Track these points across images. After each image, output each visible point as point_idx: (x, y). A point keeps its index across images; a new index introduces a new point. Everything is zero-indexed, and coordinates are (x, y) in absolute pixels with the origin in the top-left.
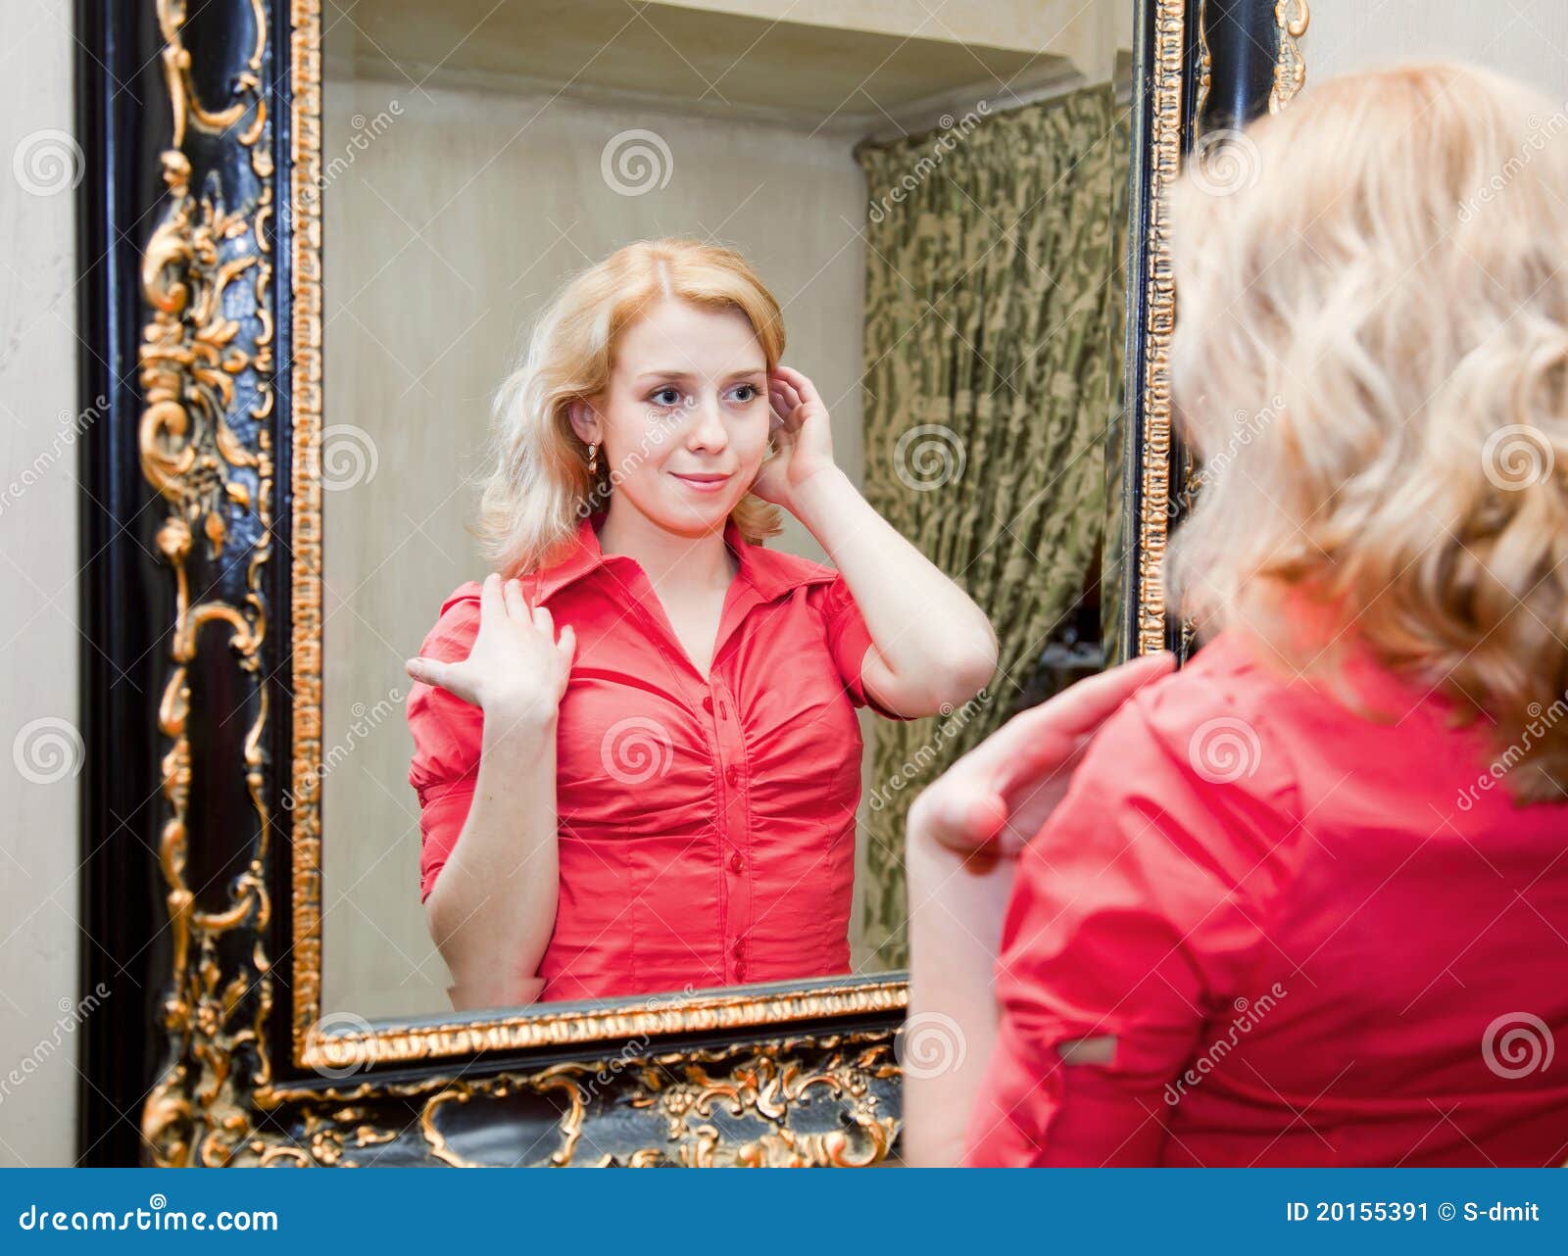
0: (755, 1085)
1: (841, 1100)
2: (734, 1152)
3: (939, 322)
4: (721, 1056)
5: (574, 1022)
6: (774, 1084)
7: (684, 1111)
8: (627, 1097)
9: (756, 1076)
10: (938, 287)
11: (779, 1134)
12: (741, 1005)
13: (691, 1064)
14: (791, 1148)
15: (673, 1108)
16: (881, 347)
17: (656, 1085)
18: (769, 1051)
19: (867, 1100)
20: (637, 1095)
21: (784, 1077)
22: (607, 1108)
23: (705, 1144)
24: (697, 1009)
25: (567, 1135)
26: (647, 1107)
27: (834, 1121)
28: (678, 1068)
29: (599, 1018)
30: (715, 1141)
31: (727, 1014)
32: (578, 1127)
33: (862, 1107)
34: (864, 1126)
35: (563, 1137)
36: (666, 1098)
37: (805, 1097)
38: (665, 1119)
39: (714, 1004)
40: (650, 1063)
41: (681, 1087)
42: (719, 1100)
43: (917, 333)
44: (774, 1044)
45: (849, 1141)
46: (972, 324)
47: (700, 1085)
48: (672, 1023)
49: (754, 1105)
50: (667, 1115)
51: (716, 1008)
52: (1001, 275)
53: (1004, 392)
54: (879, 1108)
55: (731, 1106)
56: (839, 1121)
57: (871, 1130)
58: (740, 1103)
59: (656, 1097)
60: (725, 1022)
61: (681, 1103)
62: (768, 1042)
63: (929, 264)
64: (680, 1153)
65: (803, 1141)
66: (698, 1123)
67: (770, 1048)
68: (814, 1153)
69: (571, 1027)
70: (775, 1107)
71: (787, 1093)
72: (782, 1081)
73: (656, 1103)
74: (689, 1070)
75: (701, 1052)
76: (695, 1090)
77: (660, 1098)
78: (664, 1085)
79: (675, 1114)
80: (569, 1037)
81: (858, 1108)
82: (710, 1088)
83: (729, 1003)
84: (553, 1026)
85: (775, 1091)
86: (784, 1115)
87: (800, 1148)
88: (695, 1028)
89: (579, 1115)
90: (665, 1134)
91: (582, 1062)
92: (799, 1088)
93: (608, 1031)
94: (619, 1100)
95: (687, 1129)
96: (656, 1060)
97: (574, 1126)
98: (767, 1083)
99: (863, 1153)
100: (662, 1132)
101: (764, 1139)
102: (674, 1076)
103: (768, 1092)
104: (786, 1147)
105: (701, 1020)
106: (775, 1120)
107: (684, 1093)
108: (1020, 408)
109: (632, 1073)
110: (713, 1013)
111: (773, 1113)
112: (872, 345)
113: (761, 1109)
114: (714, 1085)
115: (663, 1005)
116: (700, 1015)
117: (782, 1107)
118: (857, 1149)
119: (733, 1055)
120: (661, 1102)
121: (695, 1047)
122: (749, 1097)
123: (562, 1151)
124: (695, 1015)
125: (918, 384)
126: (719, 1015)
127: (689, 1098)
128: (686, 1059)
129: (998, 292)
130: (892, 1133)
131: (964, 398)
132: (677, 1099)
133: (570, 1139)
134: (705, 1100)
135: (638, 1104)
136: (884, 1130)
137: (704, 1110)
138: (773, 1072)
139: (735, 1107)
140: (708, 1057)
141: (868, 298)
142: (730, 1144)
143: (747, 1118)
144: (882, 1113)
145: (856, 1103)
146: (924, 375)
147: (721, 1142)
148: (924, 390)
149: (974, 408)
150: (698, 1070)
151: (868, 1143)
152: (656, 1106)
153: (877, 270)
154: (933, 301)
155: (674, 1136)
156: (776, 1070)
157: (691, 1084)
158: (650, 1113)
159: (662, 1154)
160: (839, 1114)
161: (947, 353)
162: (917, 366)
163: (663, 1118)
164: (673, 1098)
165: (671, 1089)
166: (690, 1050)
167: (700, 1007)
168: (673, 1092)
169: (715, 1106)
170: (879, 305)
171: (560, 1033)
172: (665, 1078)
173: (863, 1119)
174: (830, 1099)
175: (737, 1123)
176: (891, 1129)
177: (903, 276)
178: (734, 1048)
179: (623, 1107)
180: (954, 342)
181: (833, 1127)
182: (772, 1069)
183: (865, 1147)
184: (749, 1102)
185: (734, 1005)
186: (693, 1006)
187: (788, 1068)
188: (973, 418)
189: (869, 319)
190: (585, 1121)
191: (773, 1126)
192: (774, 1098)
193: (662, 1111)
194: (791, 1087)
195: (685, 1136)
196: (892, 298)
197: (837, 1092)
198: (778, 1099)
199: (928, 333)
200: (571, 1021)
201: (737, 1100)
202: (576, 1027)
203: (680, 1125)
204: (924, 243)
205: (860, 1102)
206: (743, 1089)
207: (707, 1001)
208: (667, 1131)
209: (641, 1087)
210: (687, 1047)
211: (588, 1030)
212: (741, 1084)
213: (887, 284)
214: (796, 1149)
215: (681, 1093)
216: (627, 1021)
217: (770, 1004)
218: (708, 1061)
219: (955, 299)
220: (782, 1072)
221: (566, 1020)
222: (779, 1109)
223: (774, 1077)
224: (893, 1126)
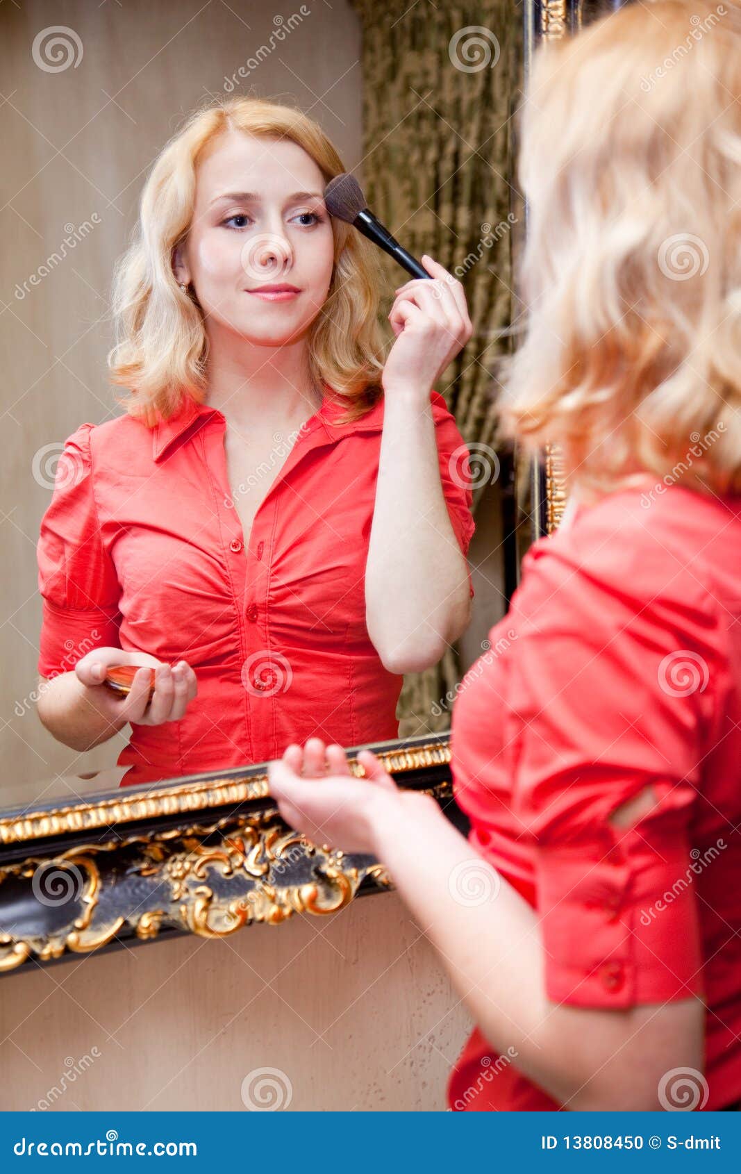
0: (242, 849)
1: (314, 857)
2: (226, 907)
3: (423, 145)
4: (212, 829)
5: (87, 812)
6: (258, 848)
7: (184, 877)
8: (136, 868)
9: (242, 843)
10: (421, 115)
11: (262, 890)
12: (227, 786)
13: (188, 838)
14: (273, 899)
15: (174, 874)
16: (378, 168)
17: (160, 856)
18: (252, 822)
19: (336, 854)
20: (144, 866)
21: (266, 841)
22: (119, 879)
23: (200, 904)
24: (189, 793)
25: (87, 903)
26: (153, 875)
27: (309, 874)
28: (177, 842)
29: (108, 807)
30: (210, 900)
31: (215, 796)
32: (96, 895)
33: (331, 861)
34: (333, 878)
35: (83, 905)
36: (168, 867)
37: (283, 857)
38: (168, 884)
39: (204, 788)
40: (153, 840)
41: (180, 857)
42: (213, 864)
43: (407, 156)
44: (256, 816)
45: (321, 890)
46: (450, 148)
47: (197, 853)
48: (169, 806)
49: (242, 866)
50: (170, 880)
51: (206, 790)
52: (472, 104)
53: (477, 203)
54: (346, 861)
55: (223, 869)
56: (313, 874)
57: (338, 881)
58: (230, 866)
59: (159, 867)
60: (214, 802)
61: (181, 869)
62: (250, 815)
63: (413, 96)
64: (180, 912)
65: (282, 894)
66: (196, 885)
67: (252, 820)
68: (292, 902)
69: (85, 817)
70: (259, 866)
71: (268, 854)
72: (264, 844)
73: (161, 871)
74: (186, 842)
75: (195, 827)
76: (192, 857)
77: (163, 866)
78: (166, 857)
79: (176, 878)
80: (83, 826)
81: (328, 862)
82: (204, 855)
83: (216, 786)
84: (70, 817)
85: (259, 852)
86: (267, 873)
87: (281, 899)
88: (188, 808)
89: (96, 886)
90: (168, 896)
91: (96, 844)
92: (279, 850)
93: (116, 818)
94: (128, 871)
95: (187, 890)
96: (158, 837)
97: (92, 895)
98: (252, 847)
99: (334, 900)
100: (165, 894)
101: (250, 894)
102: (174, 848)
103: (253, 855)
104: (268, 900)
105: (192, 802)
106: (260, 877)
107: (183, 861)
108: (491, 218)
109: (139, 849)
110: (204, 795)
111: (258, 872)
112: (370, 168)
113: (248, 869)
114: (208, 852)
115: (160, 793)
116: (193, 798)
117: (265, 866)
118: (328, 896)
119: (222, 827)
120: (164, 870)
121: (190, 824)
122: (237, 860)
123: (82, 919)
124: (189, 798)
125: (408, 200)
126: (209, 796)
127: (187, 865)
128: (183, 835)
129: (470, 119)
130: (356, 882)
131: (446, 210)
132: (176, 867)
133: (89, 907)
134: (202, 865)
135: (145, 873)
136: (348, 879)
137: (200, 874)
138: (257, 838)
139: (226, 869)
140: (200, 831)
141: (365, 128)
142: (222, 900)
143: (237, 879)
144: (348, 865)
145: (327, 857)
146: (413, 193)
147: (215, 899)
148: (414, 206)
149: (454, 218)
150: (195, 841)
151: (337, 891)
152: (161, 873)
153: (372, 103)
154: (418, 128)
155: (176, 897)
156: (259, 836)
157: (189, 853)
158: (155, 880)
159: (165, 914)
160: (313, 868)
161: (431, 173)
162: (407, 185)
163: (167, 883)
164: (174, 866)
165: (172, 858)
166: (185, 827)
167: (192, 791)
168: (174, 861)
169: (210, 869)
170: (374, 133)
171: (75, 822)
172: (167, 851)
173: (331, 872)
174: (305, 857)
175: (229, 882)
176: (355, 879)
177: (393, 106)
178: (223, 822)
179: (133, 877)
180: (436, 164)
181: (307, 880)
182: (256, 836)
183: (335, 894)
184: (237, 864)
185: (220, 788)
186: (186, 791)
187: (269, 834)
188: (453, 227)
189: (366, 146)
190: (102, 891)
191: (259, 884)
192: (258, 860)
193: (166, 877)
194: (273, 849)
195: (185, 896)
196: (384, 127)
197: (311, 850)
198: (263, 860)
199: (415, 157)
200: (84, 812)
201: (228, 863)
202: (89, 817)
203: (180, 887)
204: (408, 79)
205: (331, 856)
206: (232, 854)
207: (198, 786)
208: (171, 893)
209: (146, 858)
210: (183, 825)
211: (98, 818)
212: (230, 850)
213: (380, 114)
214: (277, 901)
215: (181, 861)
216: (130, 807)
217: (251, 784)
218: (201, 834)
219: (435, 126)
220: (265, 838)
221: (80, 811)
222: (261, 869)
223: (258, 841)
224: (357, 876)
